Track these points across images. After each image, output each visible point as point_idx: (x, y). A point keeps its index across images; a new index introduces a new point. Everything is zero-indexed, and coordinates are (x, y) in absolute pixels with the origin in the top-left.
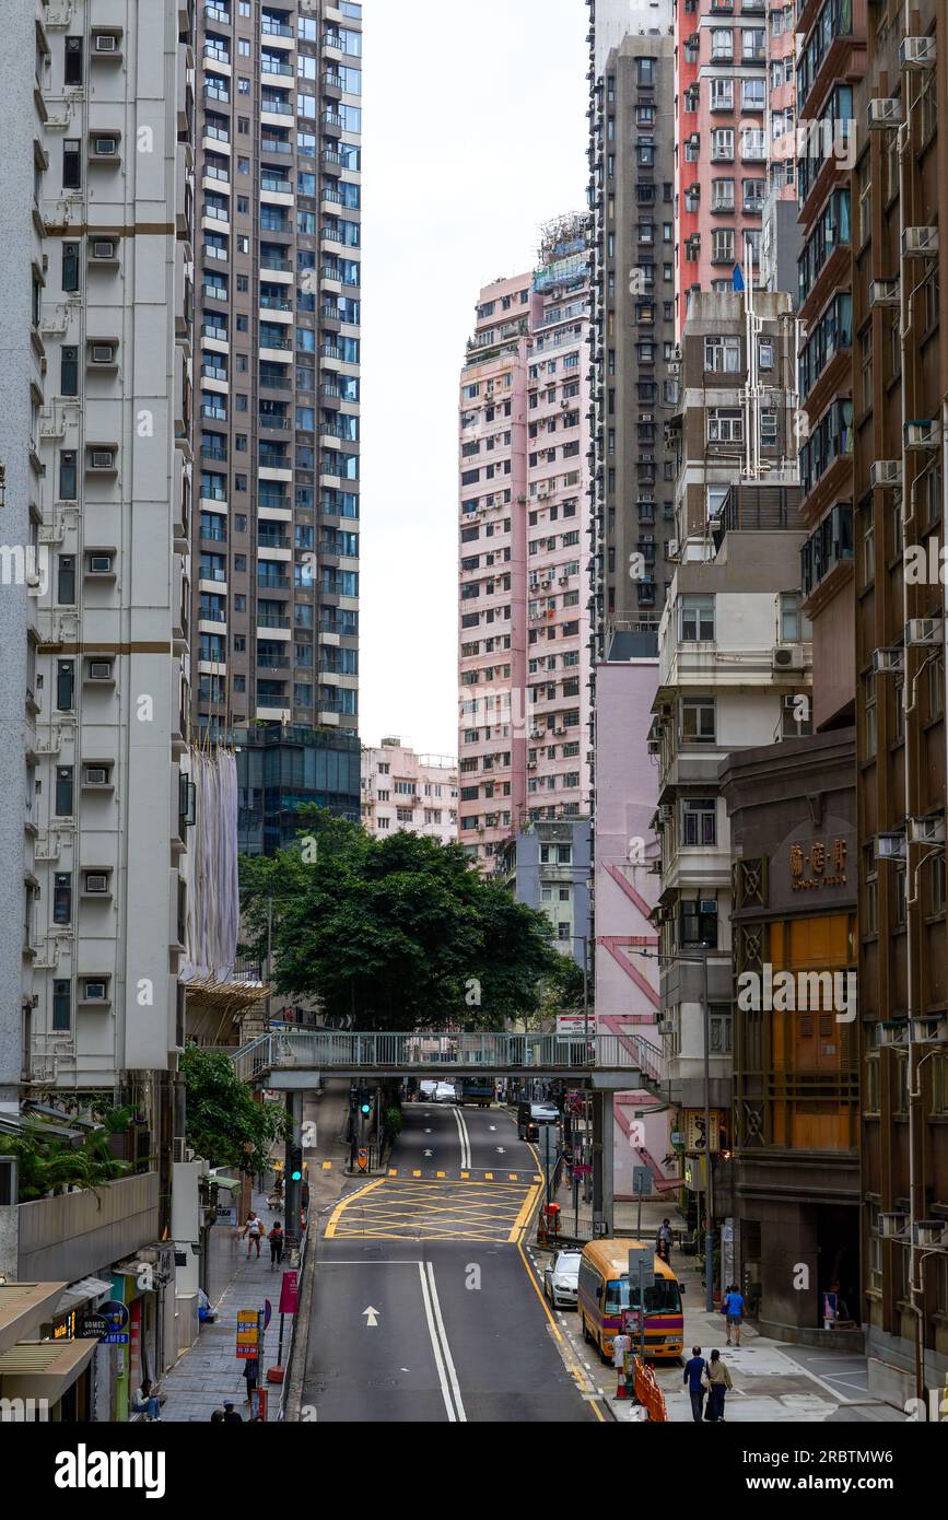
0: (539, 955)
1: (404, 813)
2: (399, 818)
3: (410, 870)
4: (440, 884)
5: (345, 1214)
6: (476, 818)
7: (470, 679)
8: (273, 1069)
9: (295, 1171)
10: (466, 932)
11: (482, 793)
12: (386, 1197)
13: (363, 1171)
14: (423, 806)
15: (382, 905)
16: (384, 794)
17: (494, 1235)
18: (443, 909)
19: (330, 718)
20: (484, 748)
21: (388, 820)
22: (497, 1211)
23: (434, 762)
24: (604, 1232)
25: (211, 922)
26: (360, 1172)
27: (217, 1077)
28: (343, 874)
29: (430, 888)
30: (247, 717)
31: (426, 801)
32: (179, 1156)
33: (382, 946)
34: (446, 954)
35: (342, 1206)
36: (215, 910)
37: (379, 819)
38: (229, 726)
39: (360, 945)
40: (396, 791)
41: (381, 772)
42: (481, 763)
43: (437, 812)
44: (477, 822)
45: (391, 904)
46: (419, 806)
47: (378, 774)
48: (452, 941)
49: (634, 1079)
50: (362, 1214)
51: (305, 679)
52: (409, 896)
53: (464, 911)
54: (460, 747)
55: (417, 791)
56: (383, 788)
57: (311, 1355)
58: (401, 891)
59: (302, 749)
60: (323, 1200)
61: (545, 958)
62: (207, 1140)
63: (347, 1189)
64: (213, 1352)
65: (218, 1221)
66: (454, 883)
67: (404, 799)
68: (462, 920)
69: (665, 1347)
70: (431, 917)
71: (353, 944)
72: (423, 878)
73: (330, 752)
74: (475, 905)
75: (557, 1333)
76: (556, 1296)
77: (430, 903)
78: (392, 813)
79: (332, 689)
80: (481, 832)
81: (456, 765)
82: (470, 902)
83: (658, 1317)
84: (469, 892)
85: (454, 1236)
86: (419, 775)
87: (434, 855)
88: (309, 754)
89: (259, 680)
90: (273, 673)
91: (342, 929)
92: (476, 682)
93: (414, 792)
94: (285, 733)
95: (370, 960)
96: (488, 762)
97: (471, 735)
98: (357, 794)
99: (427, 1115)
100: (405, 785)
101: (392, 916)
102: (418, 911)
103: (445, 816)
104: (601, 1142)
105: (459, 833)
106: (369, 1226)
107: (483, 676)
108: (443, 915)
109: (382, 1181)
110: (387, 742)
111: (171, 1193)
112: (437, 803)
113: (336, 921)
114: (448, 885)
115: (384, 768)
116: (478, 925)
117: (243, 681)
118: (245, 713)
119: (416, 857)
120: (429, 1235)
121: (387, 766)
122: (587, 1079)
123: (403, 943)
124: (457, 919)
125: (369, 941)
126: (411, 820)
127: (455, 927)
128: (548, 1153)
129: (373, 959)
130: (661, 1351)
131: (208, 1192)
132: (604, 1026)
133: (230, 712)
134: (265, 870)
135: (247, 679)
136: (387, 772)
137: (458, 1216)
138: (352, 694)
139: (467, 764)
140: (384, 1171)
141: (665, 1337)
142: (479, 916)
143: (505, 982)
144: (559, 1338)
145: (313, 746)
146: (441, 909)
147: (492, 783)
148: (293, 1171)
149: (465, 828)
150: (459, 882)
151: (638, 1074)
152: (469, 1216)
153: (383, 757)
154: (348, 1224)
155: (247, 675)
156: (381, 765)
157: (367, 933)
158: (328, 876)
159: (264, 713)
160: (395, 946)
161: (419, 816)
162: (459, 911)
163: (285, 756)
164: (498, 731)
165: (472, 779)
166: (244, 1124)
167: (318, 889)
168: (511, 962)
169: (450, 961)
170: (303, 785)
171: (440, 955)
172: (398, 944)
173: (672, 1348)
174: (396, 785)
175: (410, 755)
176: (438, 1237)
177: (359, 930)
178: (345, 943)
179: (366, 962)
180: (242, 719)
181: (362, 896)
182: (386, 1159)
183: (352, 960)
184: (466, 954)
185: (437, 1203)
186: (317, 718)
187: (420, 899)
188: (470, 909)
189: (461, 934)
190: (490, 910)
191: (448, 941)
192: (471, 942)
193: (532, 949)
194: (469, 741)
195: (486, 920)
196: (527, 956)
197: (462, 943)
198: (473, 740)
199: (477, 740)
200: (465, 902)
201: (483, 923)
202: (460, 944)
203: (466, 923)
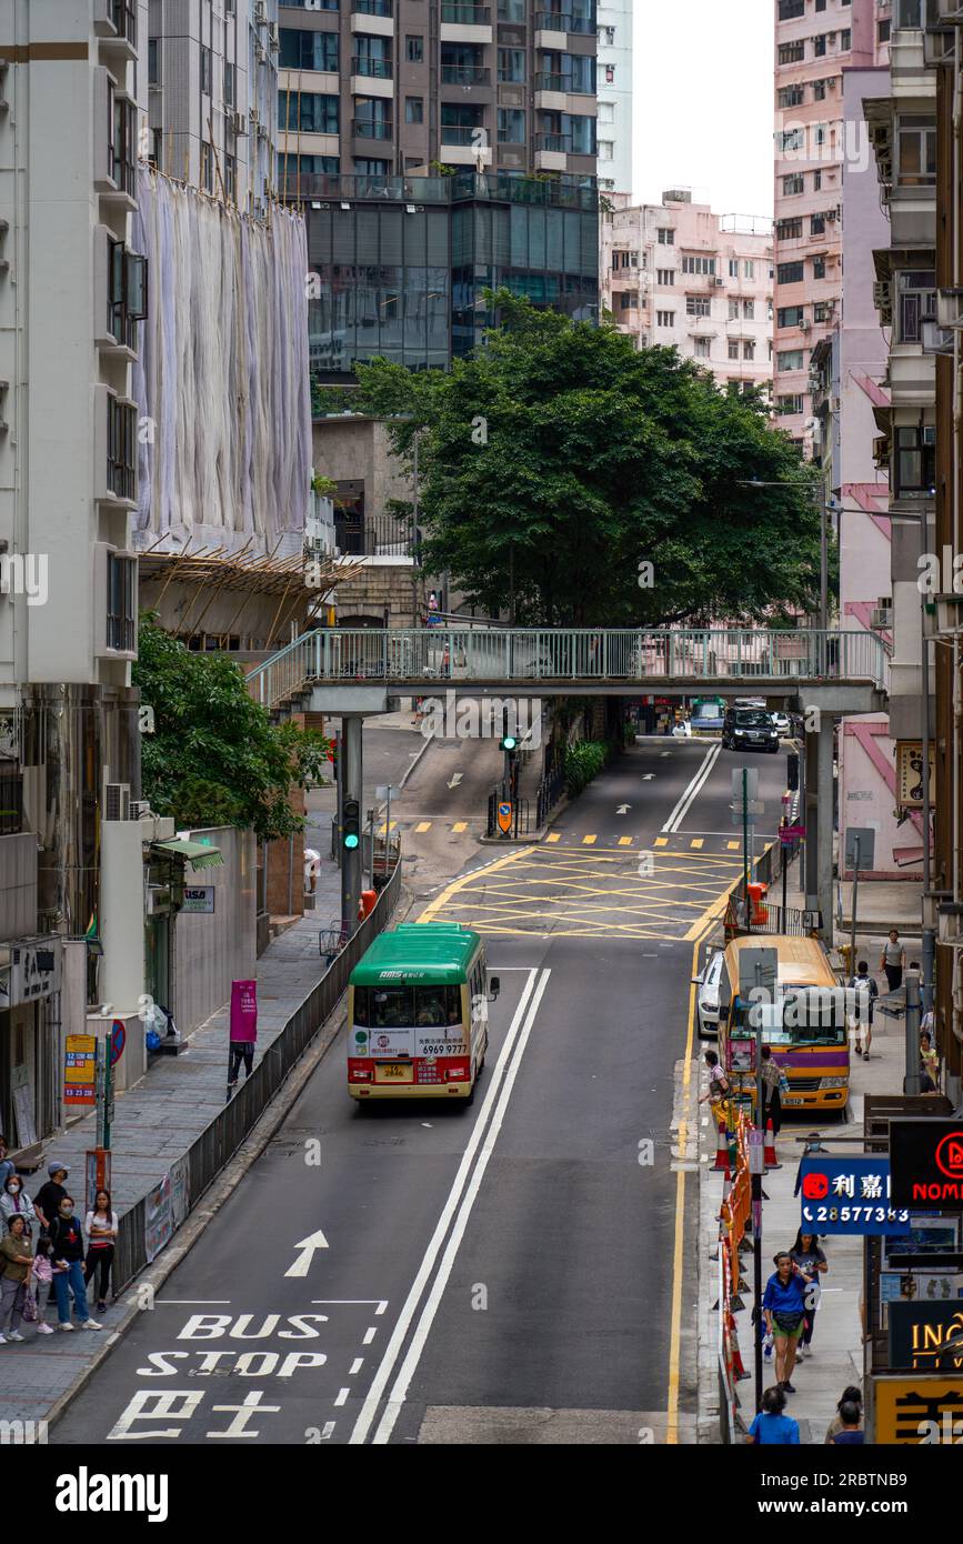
0: (794, 514)
1: (698, 304)
2: (690, 311)
3: (594, 386)
4: (635, 408)
5: (455, 898)
6: (799, 310)
7: (790, 97)
8: (316, 685)
9: (350, 833)
10: (676, 481)
11: (808, 271)
12: (529, 873)
13: (506, 835)
14: (726, 292)
15: (548, 441)
16: (666, 276)
17: (666, 930)
18: (639, 445)
19: (552, 160)
20: (811, 203)
21: (672, 313)
22: (686, 895)
23: (743, 226)
24: (816, 925)
25: (259, 465)
26: (501, 837)
27: (215, 695)
28: (492, 394)
29: (619, 414)
30: (426, 159)
31: (731, 285)
32: (117, 810)
33: (545, 500)
34: (646, 513)
35: (456, 887)
36: (266, 447)
37: (660, 313)
38: (400, 173)
39: (515, 500)
40: (685, 270)
41: (661, 241)
42: (807, 226)
43: (747, 302)
44: (800, 315)
45: (562, 437)
46: (719, 291)
47: (657, 245)
48: (654, 493)
49: (864, 698)
50: (481, 899)
51: (514, 101)
52: (588, 426)
53: (672, 447)
54: (776, 201)
55: (717, 272)
56: (664, 266)
57: (301, 1103)
58: (577, 418)
59: (507, 208)
60: (432, 878)
61: (803, 517)
62: (192, 789)
63: (475, 861)
64: (153, 1098)
65: (186, 907)
66: (660, 406)
67: (698, 282)
68: (670, 462)
69: (819, 1094)
70: (620, 457)
71: (504, 498)
72: (609, 399)
73: (551, 212)
74: (693, 439)
75: (687, 1073)
76: (703, 1019)
77: (618, 436)
78: (677, 303)
79: (556, 115)
80: (808, 331)
81: (770, 229)
82: (685, 435)
83: (808, 1050)
84: (685, 419)
85: (604, 932)
86: (721, 245)
87: (630, 364)
88: (517, 214)
89: (443, 104)
90: (465, 93)
91: (489, 477)
92: (800, 103)
93: (712, 272)
94: (481, 184)
95: (530, 522)
96: (818, 224)
97: (791, 183)
98: (592, 275)
99: (665, 754)
100: (698, 260)
101: (565, 457)
102: (602, 448)
103: (760, 307)
104: (816, 792)
105: (775, 333)
106: (480, 914)
107: (809, 93)
108: (638, 454)
109: (532, 849)
110: (670, 196)
111: (99, 865)
112: (747, 288)
113: (480, 465)
114: (650, 409)
115: (666, 235)
116: (695, 468)
117: (420, 106)
118: (424, 154)
119: (605, 367)
120: (568, 929)
121: (671, 232)
122: (791, 697)
123: (578, 496)
124: (663, 461)
125: (528, 494)
126: (708, 314)
127: (659, 474)
128: (745, 809)
129: (534, 521)
130: (813, 1100)
131: (163, 865)
132: (853, 618)
133: (400, 154)
134: (432, 390)
135: (426, 103)
136: (671, 242)
137: (622, 901)
138: (584, 123)
139: (786, 228)
140: (539, 836)
141: (819, 1079)
142: (697, 456)
143: (739, 552)
144: (686, 1080)
145: (525, 202)
146: (636, 445)
147: (823, 255)
148: (346, 833)
149: (784, 326)
150: (669, 405)
151: (870, 689)
152: (640, 901)
153: (665, 220)
154: (452, 913)
155: (426, 97)
156: (661, 231)
157: (526, 482)
158: (472, 397)
159: (451, 154)
160: (565, 503)
161: (719, 306)
162: (667, 448)
163: (480, 218)
164: (832, 177)
165: (794, 250)
166: (253, 762)
167: (455, 415)
168: (751, 522)
169: (649, 522)
170: (509, 262)
171: (636, 514)
172: (570, 497)
173: (830, 1096)
174: (685, 262)
175: (706, 215)
176: (578, 933)
177: (512, 478)
178: (492, 497)
179: (524, 525)
180: (417, 163)
181: (519, 427)
182: (551, 818)
183: (503, 523)
184: (677, 512)
185: (599, 883)
186: (532, 161)
187: (604, 430)
188: (683, 445)
189: (668, 482)
190: (716, 447)
191: (648, 493)
192: (683, 495)
193: (782, 504)
194: (790, 193)
195: (708, 462)
196: (774, 513)
197: (671, 496)
198: (796, 192)
199: (802, 190)
200: (675, 435)
201: (702, 465)
202: (667, 498)
203: (676, 467)
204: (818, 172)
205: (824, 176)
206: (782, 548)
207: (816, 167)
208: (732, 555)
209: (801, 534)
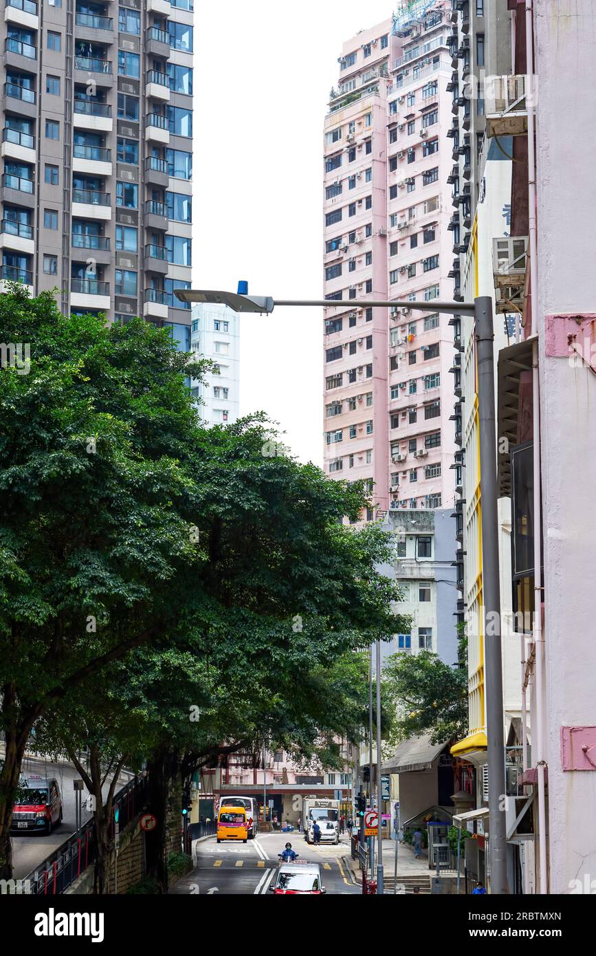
0: (352, 593)
7: (334, 409)
20: (347, 475)
53: (148, 469)
61: (365, 599)
68: (143, 493)
74: (183, 458)
92: (340, 413)
97: (334, 464)
116: (187, 507)
143: (266, 653)
164: (361, 458)
188: (165, 465)
189: (136, 527)
190: (223, 475)
191: (100, 542)
192: (164, 548)
193: (336, 578)
194: (334, 470)
195: (212, 499)
196: (320, 593)
197: (140, 549)
198: (337, 469)
199: (341, 468)
200: (154, 453)
201: (204, 504)
202: (135, 553)
203: (153, 500)
204: (351, 456)
205: (356, 458)
206: (335, 644)
207: (350, 453)
208: (252, 658)
209: (362, 625)
